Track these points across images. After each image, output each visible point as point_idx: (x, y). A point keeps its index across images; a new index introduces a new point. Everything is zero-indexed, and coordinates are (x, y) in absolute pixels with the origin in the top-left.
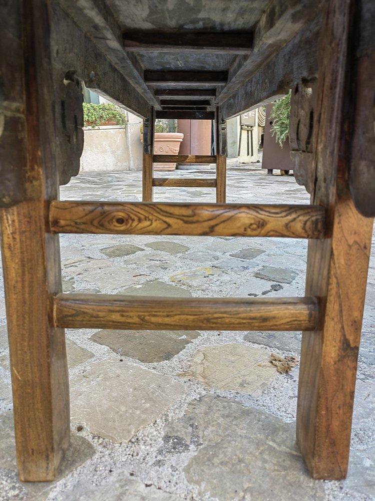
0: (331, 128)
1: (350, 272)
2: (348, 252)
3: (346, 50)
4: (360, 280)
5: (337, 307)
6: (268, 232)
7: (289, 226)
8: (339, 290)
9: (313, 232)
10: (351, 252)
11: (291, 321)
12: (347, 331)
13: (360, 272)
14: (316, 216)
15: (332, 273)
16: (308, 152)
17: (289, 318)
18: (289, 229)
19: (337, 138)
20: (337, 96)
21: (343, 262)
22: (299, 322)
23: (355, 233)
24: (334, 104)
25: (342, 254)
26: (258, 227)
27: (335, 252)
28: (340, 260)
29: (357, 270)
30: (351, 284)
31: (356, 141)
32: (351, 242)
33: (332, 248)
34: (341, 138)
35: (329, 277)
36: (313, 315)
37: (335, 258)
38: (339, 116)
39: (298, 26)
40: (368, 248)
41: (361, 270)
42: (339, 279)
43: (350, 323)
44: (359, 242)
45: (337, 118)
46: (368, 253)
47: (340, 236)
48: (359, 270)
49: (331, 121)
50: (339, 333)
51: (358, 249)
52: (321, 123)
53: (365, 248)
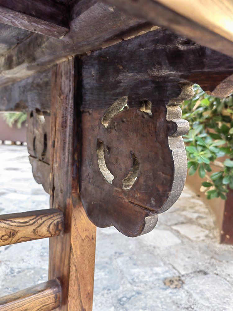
0: (64, 154)
1: (84, 259)
2: (82, 244)
3: (72, 105)
4: (91, 262)
5: (76, 288)
6: (19, 239)
7: (36, 231)
8: (77, 274)
9: (55, 232)
10: (84, 244)
11: (41, 308)
12: (84, 303)
13: (90, 257)
14: (57, 219)
15: (72, 262)
16: (44, 162)
17: (39, 305)
18: (36, 233)
19: (70, 164)
20: (68, 134)
21: (79, 253)
22: (47, 306)
23: (86, 230)
24: (65, 138)
25: (78, 247)
26: (10, 237)
27: (73, 247)
28: (77, 252)
29: (88, 256)
30: (85, 267)
31: (84, 168)
32: (83, 237)
33: (71, 244)
34: (73, 164)
35: (69, 267)
36: (58, 297)
37: (74, 251)
38: (71, 149)
39: (31, 73)
40: (95, 239)
41: (91, 255)
42: (76, 265)
43: (86, 296)
44: (89, 236)
45: (69, 149)
46: (94, 242)
47: (76, 234)
48: (90, 255)
49: (64, 149)
50: (78, 307)
51: (88, 241)
52: (55, 148)
53: (93, 239)
